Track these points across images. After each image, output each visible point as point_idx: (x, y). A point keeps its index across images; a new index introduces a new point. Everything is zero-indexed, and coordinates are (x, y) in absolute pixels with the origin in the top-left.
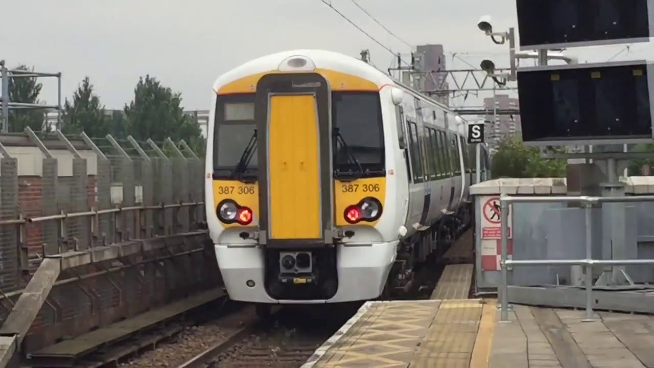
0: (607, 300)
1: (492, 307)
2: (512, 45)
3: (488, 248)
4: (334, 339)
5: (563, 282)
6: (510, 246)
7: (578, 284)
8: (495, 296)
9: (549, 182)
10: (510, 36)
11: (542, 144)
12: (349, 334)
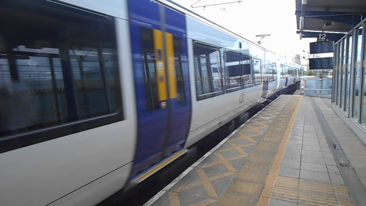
0: (323, 96)
1: (302, 96)
2: (309, 54)
3: (302, 87)
4: (275, 100)
5: (315, 93)
6: (306, 87)
7: (318, 93)
8: (303, 95)
9: (314, 76)
10: (308, 53)
11: (313, 70)
12: (278, 100)
